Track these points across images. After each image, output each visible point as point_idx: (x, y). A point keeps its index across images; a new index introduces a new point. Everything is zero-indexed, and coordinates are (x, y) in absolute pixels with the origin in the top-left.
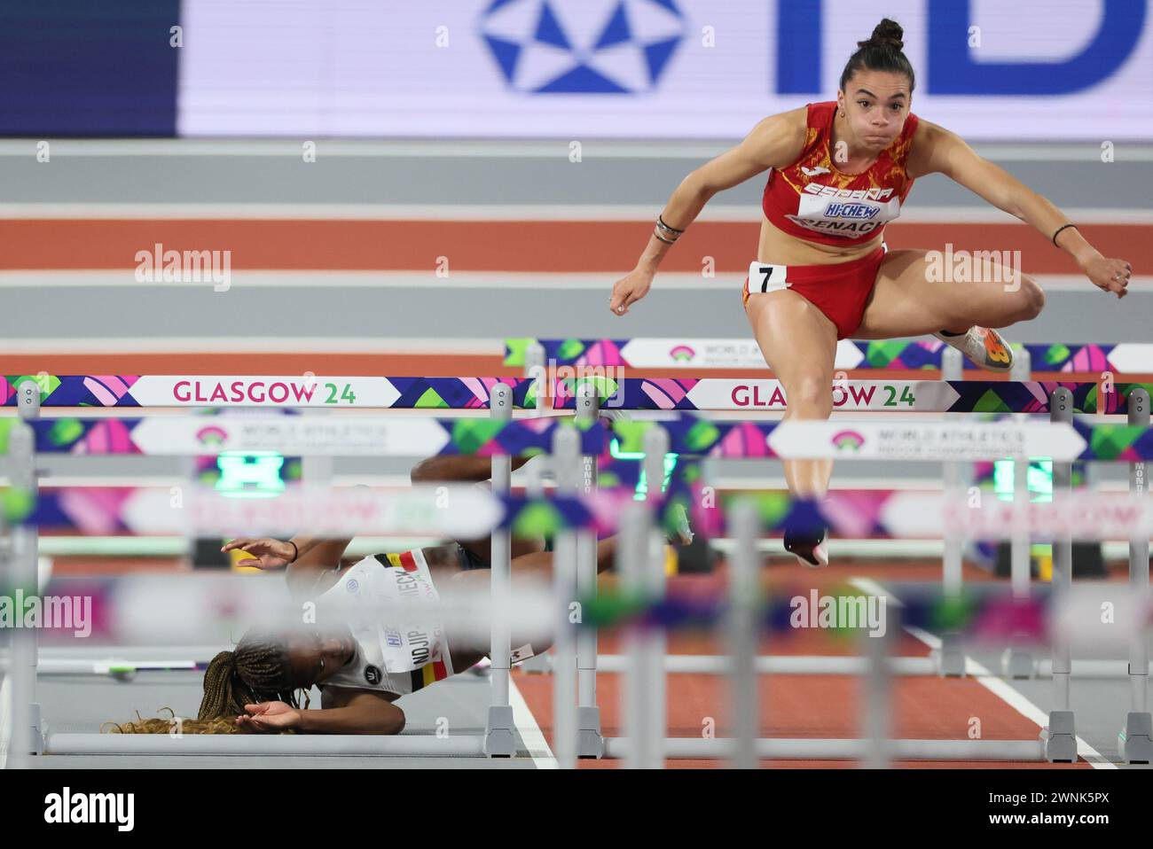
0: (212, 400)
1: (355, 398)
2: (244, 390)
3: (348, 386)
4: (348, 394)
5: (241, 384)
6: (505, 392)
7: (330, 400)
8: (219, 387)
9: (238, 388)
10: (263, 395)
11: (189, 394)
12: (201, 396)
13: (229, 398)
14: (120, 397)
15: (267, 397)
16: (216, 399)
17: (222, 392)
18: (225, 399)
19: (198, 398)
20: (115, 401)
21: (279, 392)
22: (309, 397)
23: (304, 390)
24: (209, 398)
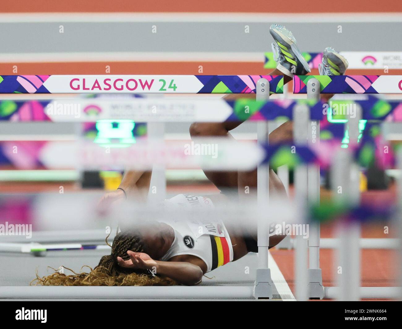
0: (93, 89)
1: (176, 87)
2: (111, 83)
3: (173, 81)
4: (172, 86)
5: (109, 80)
6: (265, 83)
7: (161, 89)
8: (96, 82)
9: (107, 82)
10: (122, 86)
11: (79, 86)
12: (86, 87)
13: (102, 88)
14: (38, 88)
15: (125, 87)
16: (95, 89)
17: (98, 84)
18: (100, 89)
19: (84, 88)
20: (35, 90)
21: (132, 85)
22: (149, 87)
23: (146, 83)
24: (91, 88)
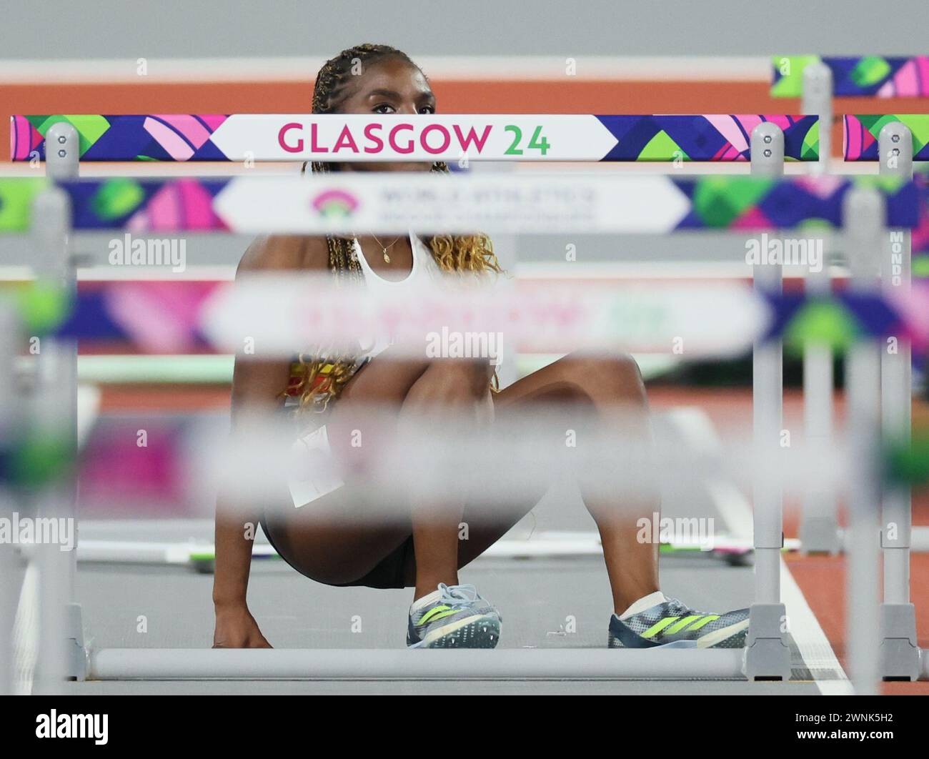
0: (336, 150)
1: (548, 146)
2: (383, 135)
3: (539, 129)
4: (539, 141)
5: (379, 126)
6: (773, 136)
7: (511, 150)
8: (346, 131)
9: (374, 132)
10: (411, 143)
11: (301, 142)
12: (319, 145)
13: (360, 147)
14: (198, 148)
15: (418, 145)
16: (342, 150)
17: (350, 138)
18: (356, 150)
19: (315, 149)
20: (191, 153)
21: (435, 139)
22: (480, 145)
23: (473, 134)
24: (331, 148)
